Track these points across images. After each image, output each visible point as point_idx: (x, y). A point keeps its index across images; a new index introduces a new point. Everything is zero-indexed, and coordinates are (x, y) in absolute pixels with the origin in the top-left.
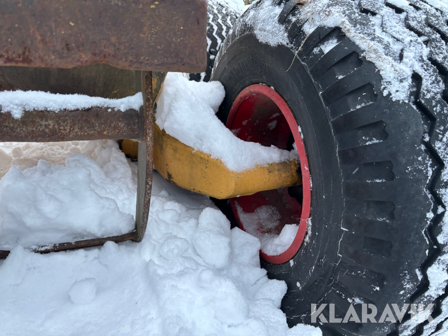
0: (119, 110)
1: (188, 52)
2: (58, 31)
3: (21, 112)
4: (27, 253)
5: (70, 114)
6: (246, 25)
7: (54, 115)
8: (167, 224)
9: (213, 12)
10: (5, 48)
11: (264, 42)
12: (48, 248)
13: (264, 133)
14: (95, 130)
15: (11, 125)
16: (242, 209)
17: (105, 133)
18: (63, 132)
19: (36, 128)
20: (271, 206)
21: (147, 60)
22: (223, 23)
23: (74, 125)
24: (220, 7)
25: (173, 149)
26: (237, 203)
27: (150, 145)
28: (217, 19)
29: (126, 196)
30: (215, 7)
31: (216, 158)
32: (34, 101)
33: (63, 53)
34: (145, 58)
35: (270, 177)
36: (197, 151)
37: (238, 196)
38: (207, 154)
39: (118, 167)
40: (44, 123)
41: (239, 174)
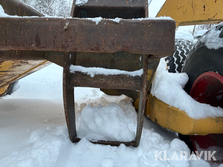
0: (132, 76)
1: (165, 44)
2: (110, 38)
3: (94, 75)
4: (87, 141)
5: (112, 77)
6: (201, 42)
7: (105, 77)
8: (153, 143)
9: (184, 44)
10: (91, 45)
11: (211, 48)
12: (96, 141)
13: (214, 102)
14: (121, 84)
15: (90, 80)
16: (199, 146)
17: (125, 85)
18: (108, 84)
19: (98, 82)
20: (219, 147)
21: (145, 48)
22: (189, 49)
23: (113, 81)
24: (188, 42)
25: (158, 106)
26: (196, 142)
27: (144, 92)
28: (186, 47)
29: (133, 125)
30: (186, 42)
31: (182, 110)
32: (99, 71)
33: (111, 46)
34: (144, 48)
35: (217, 125)
36: (171, 107)
37: (196, 135)
38: (176, 108)
39: (131, 112)
40: (101, 80)
41: (196, 120)
